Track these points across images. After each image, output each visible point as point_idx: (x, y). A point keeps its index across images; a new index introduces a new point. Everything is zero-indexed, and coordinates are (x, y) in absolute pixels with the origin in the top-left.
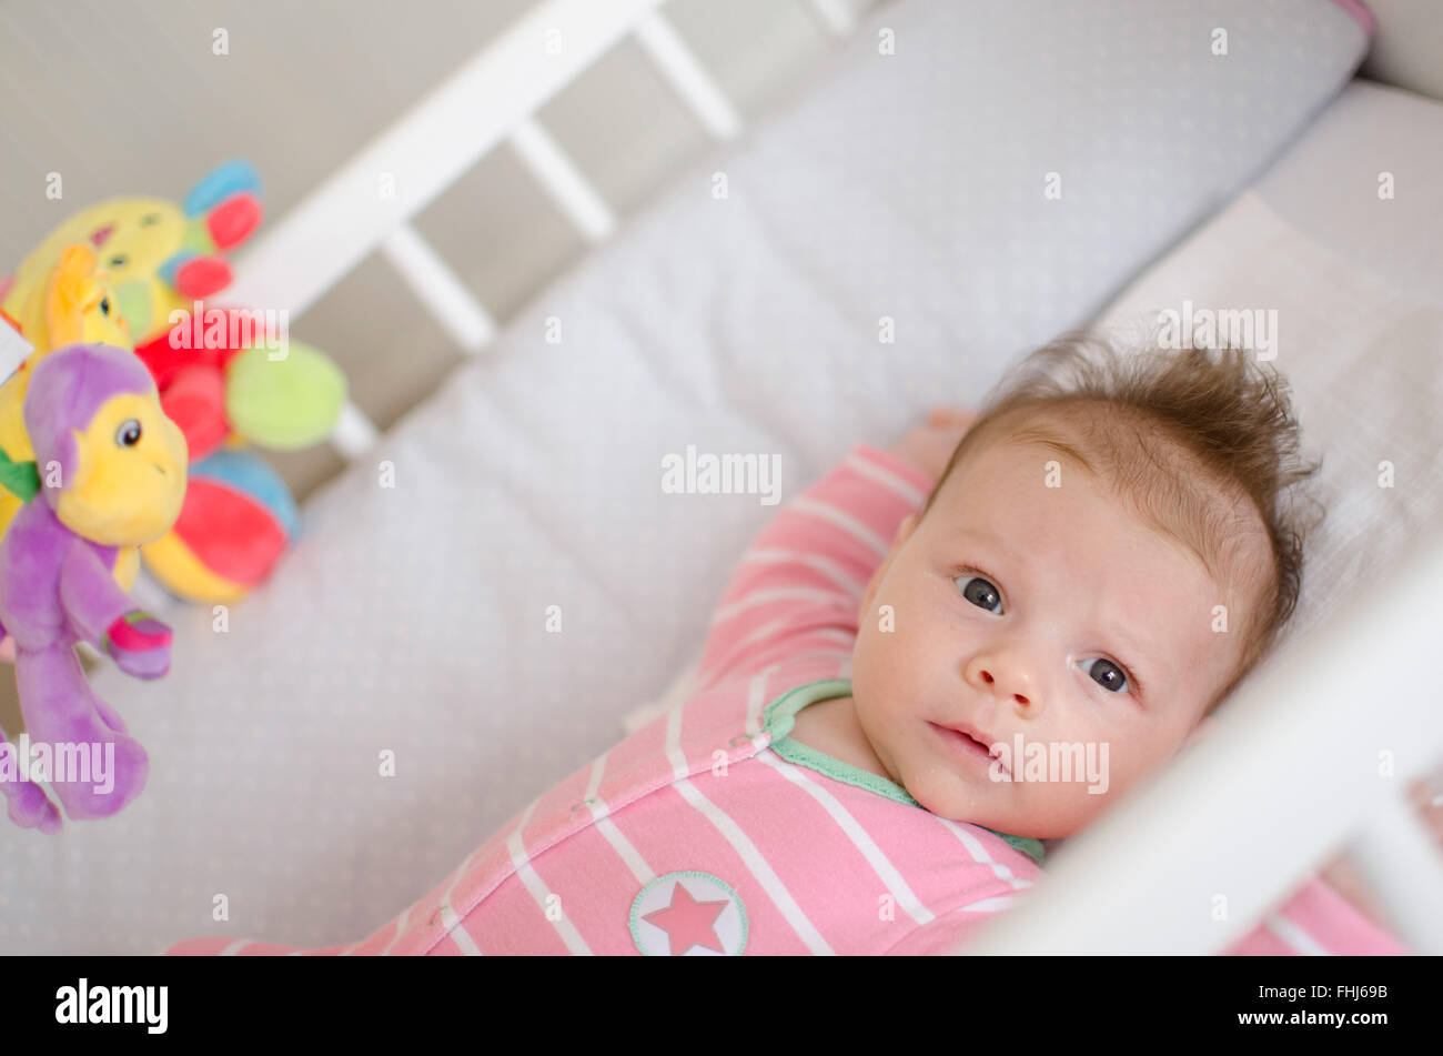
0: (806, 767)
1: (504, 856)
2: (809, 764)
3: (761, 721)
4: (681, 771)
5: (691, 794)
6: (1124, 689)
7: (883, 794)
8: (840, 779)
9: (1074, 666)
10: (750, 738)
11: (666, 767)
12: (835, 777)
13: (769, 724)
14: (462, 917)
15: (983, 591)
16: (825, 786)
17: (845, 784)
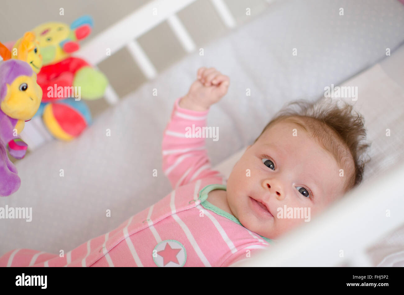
0: (210, 210)
1: (122, 234)
2: (211, 210)
3: (198, 195)
4: (174, 211)
5: (176, 218)
6: (308, 196)
7: (231, 220)
8: (219, 214)
9: (294, 188)
10: (195, 201)
11: (170, 210)
12: (218, 214)
13: (200, 197)
14: (109, 251)
15: (269, 164)
16: (215, 217)
17: (220, 216)
